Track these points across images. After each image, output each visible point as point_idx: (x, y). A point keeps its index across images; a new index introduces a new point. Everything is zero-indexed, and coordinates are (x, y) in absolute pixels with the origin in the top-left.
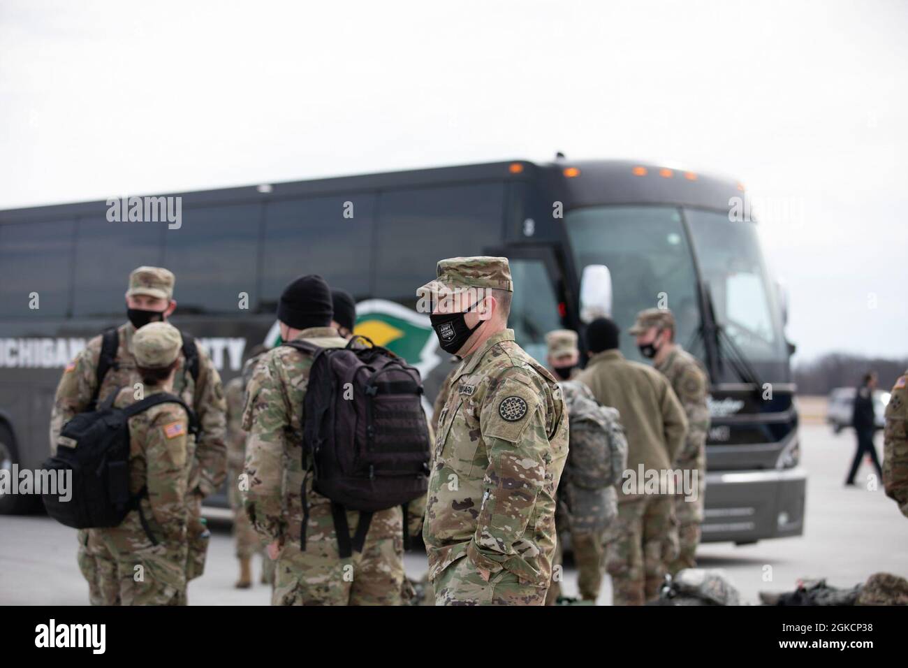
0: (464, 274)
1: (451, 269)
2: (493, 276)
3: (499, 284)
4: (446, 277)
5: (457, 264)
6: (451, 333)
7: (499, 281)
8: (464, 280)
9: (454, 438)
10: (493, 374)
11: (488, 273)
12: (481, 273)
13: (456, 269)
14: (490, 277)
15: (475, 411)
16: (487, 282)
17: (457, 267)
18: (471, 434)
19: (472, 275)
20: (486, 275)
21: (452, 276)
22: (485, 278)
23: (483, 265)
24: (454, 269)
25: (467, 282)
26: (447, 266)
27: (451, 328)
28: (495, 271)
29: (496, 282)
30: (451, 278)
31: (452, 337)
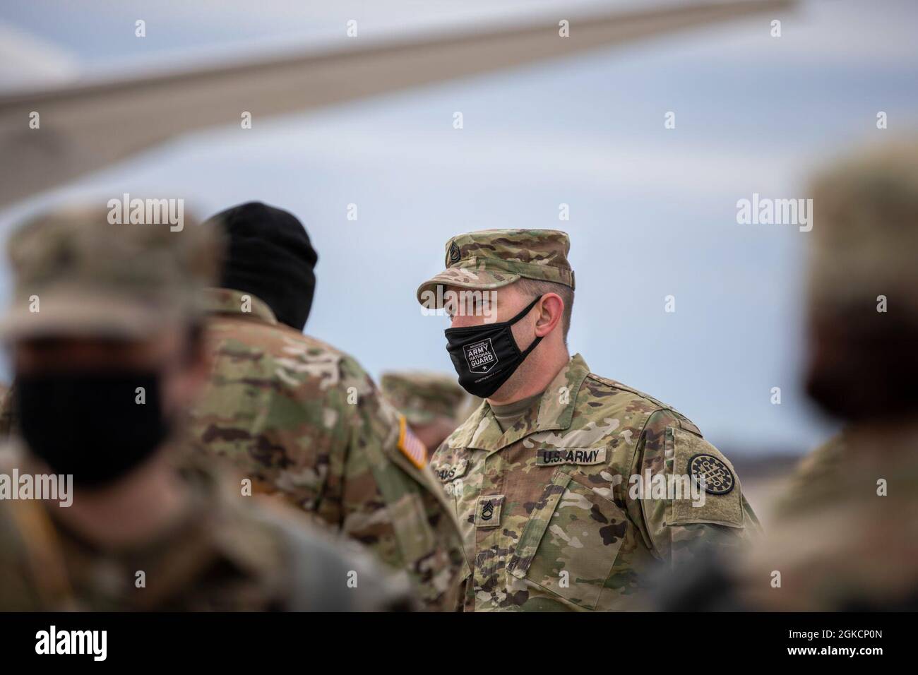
0: (505, 255)
1: (482, 246)
2: (551, 259)
3: (560, 274)
4: (472, 261)
5: (493, 239)
6: (489, 358)
7: (560, 269)
8: (506, 265)
9: (564, 543)
10: (638, 423)
11: (544, 254)
12: (533, 253)
13: (491, 247)
14: (546, 261)
15: (616, 490)
16: (543, 269)
17: (493, 242)
18: (603, 532)
19: (520, 256)
20: (539, 258)
21: (485, 258)
22: (539, 262)
23: (536, 240)
24: (487, 246)
25: (511, 269)
26: (473, 242)
27: (489, 348)
28: (554, 252)
29: (555, 270)
30: (483, 262)
31: (489, 365)
